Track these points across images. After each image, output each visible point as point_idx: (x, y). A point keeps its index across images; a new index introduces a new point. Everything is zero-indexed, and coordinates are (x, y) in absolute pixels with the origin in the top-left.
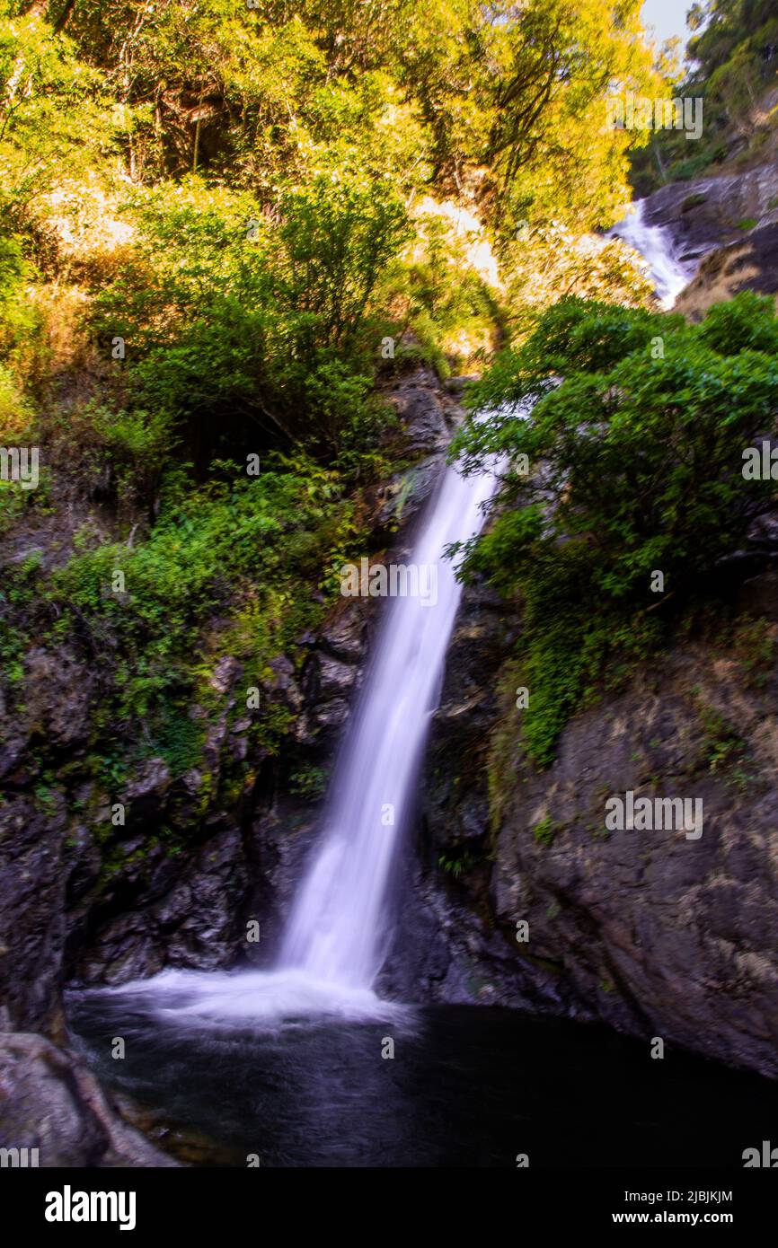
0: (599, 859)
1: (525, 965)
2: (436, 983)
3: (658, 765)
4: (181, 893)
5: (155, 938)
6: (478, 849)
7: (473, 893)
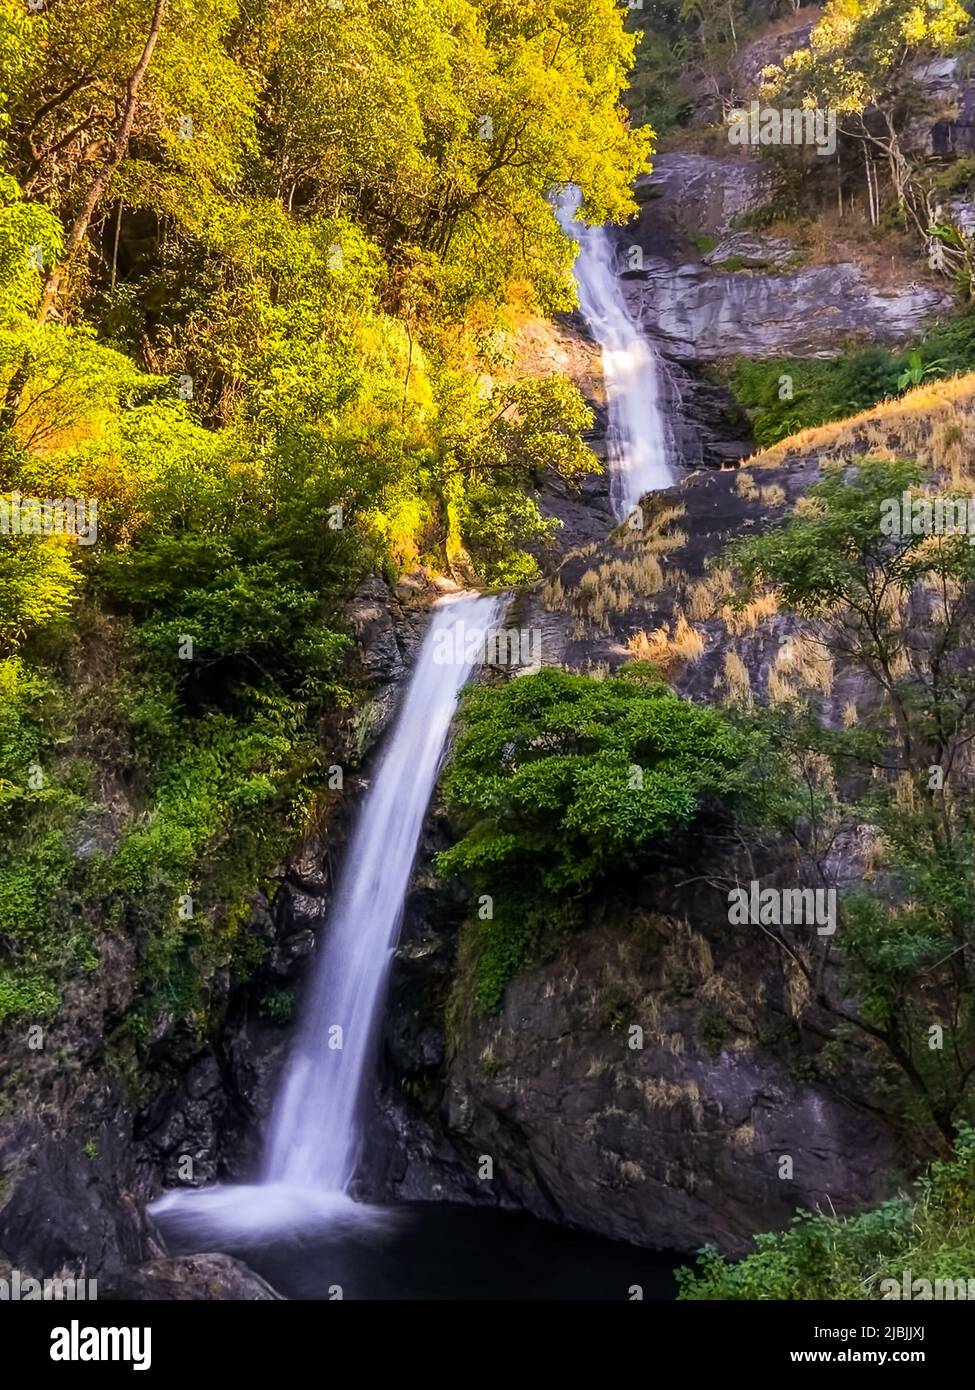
0: (530, 1090)
1: (468, 1168)
2: (397, 1184)
3: (576, 1023)
4: (176, 1120)
5: (157, 1163)
6: (435, 1074)
7: (428, 1108)
